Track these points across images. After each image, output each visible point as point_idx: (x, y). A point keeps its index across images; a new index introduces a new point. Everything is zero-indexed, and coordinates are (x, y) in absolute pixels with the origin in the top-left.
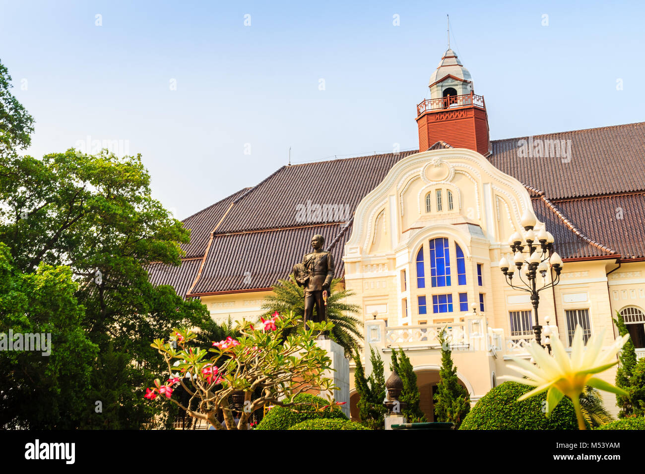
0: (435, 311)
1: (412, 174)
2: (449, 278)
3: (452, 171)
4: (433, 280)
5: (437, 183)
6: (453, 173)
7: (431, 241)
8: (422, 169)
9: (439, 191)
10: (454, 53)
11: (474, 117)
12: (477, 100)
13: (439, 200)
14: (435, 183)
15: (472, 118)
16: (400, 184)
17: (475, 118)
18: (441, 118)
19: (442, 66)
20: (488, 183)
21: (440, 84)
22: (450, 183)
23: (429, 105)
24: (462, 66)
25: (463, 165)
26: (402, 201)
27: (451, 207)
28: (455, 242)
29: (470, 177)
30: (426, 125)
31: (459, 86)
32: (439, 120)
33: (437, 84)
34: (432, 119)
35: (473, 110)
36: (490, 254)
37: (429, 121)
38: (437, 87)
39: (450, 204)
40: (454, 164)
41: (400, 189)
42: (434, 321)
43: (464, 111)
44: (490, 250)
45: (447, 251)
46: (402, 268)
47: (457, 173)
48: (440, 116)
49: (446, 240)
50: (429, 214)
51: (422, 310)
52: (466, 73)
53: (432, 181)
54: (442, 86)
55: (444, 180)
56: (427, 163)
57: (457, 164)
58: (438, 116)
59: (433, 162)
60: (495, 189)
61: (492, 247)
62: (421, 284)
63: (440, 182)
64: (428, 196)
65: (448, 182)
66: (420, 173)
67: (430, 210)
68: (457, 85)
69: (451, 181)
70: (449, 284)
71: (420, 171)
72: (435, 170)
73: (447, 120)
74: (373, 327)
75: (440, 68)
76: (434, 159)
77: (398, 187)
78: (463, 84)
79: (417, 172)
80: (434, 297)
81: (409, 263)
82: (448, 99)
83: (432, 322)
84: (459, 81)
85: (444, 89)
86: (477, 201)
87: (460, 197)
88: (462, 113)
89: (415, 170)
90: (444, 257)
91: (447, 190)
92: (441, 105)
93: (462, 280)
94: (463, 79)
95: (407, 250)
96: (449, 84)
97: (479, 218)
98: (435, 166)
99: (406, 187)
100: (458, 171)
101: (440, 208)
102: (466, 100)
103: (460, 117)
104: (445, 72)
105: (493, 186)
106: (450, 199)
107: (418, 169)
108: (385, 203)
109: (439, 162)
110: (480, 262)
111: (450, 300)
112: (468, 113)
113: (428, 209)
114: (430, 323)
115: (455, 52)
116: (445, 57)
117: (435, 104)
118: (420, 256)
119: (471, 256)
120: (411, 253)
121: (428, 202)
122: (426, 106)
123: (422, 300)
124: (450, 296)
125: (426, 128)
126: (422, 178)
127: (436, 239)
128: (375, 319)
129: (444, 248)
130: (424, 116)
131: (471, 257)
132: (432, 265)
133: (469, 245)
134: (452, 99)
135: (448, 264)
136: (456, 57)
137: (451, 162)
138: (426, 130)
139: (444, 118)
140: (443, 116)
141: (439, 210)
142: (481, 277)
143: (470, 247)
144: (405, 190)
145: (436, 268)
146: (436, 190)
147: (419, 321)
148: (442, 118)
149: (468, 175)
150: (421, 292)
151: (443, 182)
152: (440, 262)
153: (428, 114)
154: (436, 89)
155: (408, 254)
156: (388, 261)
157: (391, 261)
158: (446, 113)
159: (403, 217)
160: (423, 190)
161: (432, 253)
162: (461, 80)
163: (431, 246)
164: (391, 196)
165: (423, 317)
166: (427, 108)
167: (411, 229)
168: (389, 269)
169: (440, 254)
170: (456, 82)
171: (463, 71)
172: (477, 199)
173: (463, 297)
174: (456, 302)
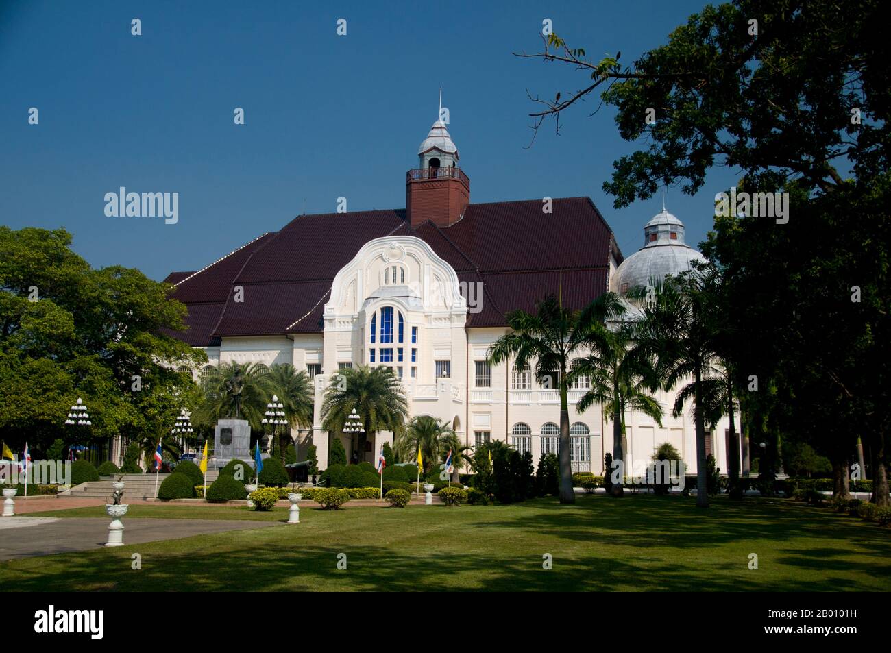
0: (381, 360)
1: (376, 253)
2: (392, 337)
4: (382, 337)
7: (382, 309)
9: (395, 268)
14: (393, 261)
16: (367, 260)
20: (429, 265)
22: (403, 262)
25: (413, 249)
28: (398, 311)
29: (417, 259)
39: (402, 279)
45: (393, 317)
49: (392, 308)
50: (386, 285)
53: (391, 260)
56: (387, 246)
59: (391, 245)
61: (426, 314)
62: (373, 341)
63: (396, 261)
64: (387, 271)
65: (401, 262)
66: (383, 253)
67: (387, 282)
70: (392, 341)
71: (382, 251)
72: (393, 251)
78: (445, 155)
80: (381, 350)
81: (366, 324)
89: (378, 251)
90: (390, 322)
91: (401, 267)
93: (401, 340)
98: (393, 248)
99: (371, 263)
105: (433, 267)
108: (357, 274)
109: (396, 246)
110: (415, 326)
111: (392, 353)
118: (374, 319)
121: (387, 276)
123: (373, 352)
124: (392, 349)
126: (383, 256)
127: (385, 308)
129: (391, 315)
131: (409, 322)
132: (382, 326)
135: (393, 327)
137: (405, 246)
141: (394, 282)
142: (415, 337)
144: (370, 265)
145: (384, 329)
146: (393, 267)
149: (415, 256)
150: (373, 346)
151: (399, 261)
152: (388, 324)
159: (367, 286)
160: (384, 266)
161: (382, 317)
163: (382, 313)
164: (360, 269)
169: (387, 319)
173: (401, 351)
174: (396, 355)
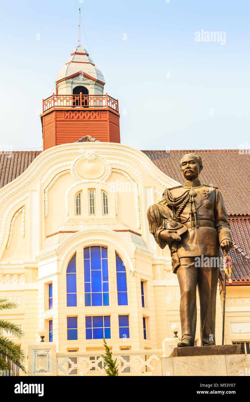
0: (88, 337)
1: (60, 168)
2: (106, 297)
3: (109, 168)
4: (87, 297)
5: (90, 181)
6: (110, 172)
7: (86, 249)
8: (73, 163)
9: (91, 190)
10: (86, 51)
11: (108, 121)
12: (112, 103)
13: (92, 201)
14: (88, 181)
15: (107, 121)
16: (45, 178)
17: (110, 122)
18: (71, 117)
19: (72, 62)
20: (150, 187)
21: (71, 80)
22: (105, 183)
23: (59, 101)
24: (94, 65)
25: (122, 163)
26: (46, 199)
27: (106, 211)
28: (116, 252)
29: (129, 178)
30: (54, 123)
31: (91, 86)
32: (68, 119)
33: (67, 80)
34: (62, 116)
35: (108, 112)
36: (153, 269)
37: (58, 119)
38: (67, 83)
39: (105, 207)
40: (111, 161)
41: (44, 183)
42: (88, 349)
43: (97, 112)
44: (153, 265)
45: (105, 262)
46: (48, 280)
47: (114, 171)
48: (70, 115)
49: (105, 249)
50: (78, 217)
51: (72, 335)
52: (99, 73)
53: (85, 178)
54: (72, 83)
55: (98, 178)
56: (79, 157)
57: (115, 162)
58: (69, 114)
59: (87, 156)
60: (158, 194)
61: (155, 262)
62: (72, 301)
63: (94, 181)
64: (79, 196)
65: (103, 182)
66: (71, 167)
67: (80, 213)
68: (89, 84)
69: (106, 181)
70: (106, 303)
71: (70, 165)
72: (88, 166)
73: (78, 120)
74: (40, 352)
75: (69, 63)
76: (87, 152)
77: (43, 181)
78: (95, 84)
79: (66, 166)
80: (88, 319)
81: (58, 274)
82: (81, 97)
83: (85, 350)
84: (91, 80)
85: (74, 86)
86: (137, 207)
87: (116, 201)
88: (95, 114)
89: (64, 164)
90: (102, 270)
91: (102, 190)
92: (71, 103)
93: (123, 300)
94: (96, 78)
95: (56, 258)
96: (80, 81)
97: (138, 226)
98: (89, 161)
99: (52, 183)
100: (115, 170)
101: (92, 211)
102: (100, 101)
103: (92, 118)
104: (75, 69)
105: (156, 191)
106: (105, 201)
107: (68, 163)
108: (25, 199)
109: (94, 157)
110: (144, 278)
111: (108, 324)
112: (103, 115)
113: (78, 211)
114: (82, 351)
115: (86, 49)
116: (76, 53)
117: (65, 101)
118: (72, 266)
119: (135, 270)
120: (61, 263)
121: (78, 202)
122: (55, 101)
123: (72, 322)
125: (54, 126)
126: (71, 173)
127: (91, 247)
128: (43, 341)
129: (101, 259)
130: (52, 112)
131: (135, 272)
132: (87, 278)
133: (133, 257)
134: (85, 97)
135: (106, 278)
136: (88, 55)
137: (108, 159)
138: (54, 129)
139: (75, 118)
140: (74, 115)
141: (91, 213)
143: (133, 260)
144: (50, 186)
145: (91, 282)
146: (88, 189)
147: (68, 349)
148: (73, 117)
149: (127, 175)
150: (72, 311)
151: (97, 181)
152: (97, 275)
153: (56, 111)
154: (65, 85)
155: (56, 263)
156: (25, 271)
157: (30, 271)
158: (77, 112)
159: (46, 218)
160: (72, 188)
161: (86, 263)
162: (93, 80)
163: (86, 256)
164: (32, 191)
165: (73, 344)
166: (56, 104)
167: (61, 232)
168: (26, 282)
169: (96, 265)
170: (88, 81)
171: (96, 70)
172: (137, 204)
173: (124, 320)
174: (115, 327)
